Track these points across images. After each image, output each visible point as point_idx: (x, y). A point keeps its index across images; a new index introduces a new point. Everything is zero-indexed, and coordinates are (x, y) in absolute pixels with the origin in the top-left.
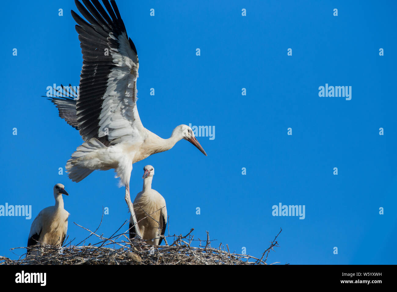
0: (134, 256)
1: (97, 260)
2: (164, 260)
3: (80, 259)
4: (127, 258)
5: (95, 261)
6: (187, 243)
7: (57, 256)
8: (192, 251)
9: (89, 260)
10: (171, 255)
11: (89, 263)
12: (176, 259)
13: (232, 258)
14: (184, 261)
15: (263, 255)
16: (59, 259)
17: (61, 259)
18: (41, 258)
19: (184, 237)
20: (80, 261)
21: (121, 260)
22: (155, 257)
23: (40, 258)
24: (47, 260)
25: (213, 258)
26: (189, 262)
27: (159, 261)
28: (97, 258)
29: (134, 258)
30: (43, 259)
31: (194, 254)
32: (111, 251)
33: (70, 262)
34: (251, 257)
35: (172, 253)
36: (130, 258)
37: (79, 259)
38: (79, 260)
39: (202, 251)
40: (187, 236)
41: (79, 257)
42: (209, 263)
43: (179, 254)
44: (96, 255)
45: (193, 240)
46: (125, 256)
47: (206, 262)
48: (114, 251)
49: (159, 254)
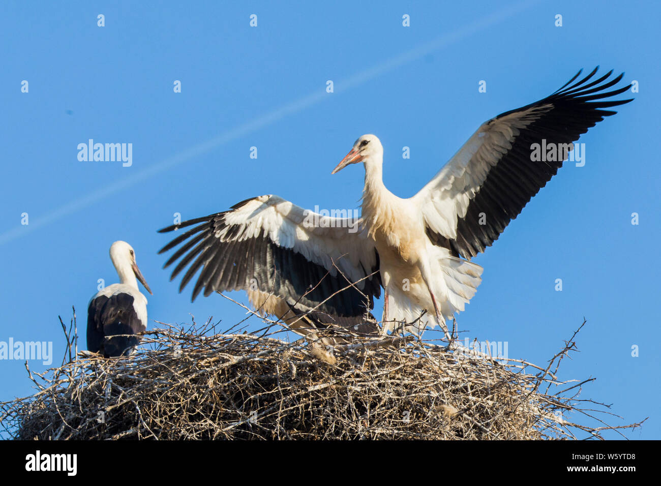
0: (322, 353)
1: (257, 359)
2: (374, 363)
3: (228, 358)
4: (310, 357)
5: (253, 362)
6: (416, 334)
7: (187, 351)
8: (425, 349)
9: (244, 359)
10: (388, 354)
11: (243, 365)
12: (395, 363)
13: (495, 365)
14: (410, 367)
15: (551, 363)
16: (191, 356)
17: (194, 357)
18: (159, 354)
19: (410, 323)
20: (228, 360)
21: (300, 360)
22: (360, 357)
23: (157, 355)
24: (169, 358)
25: (462, 364)
26: (418, 368)
27: (367, 364)
28: (258, 357)
29: (322, 358)
30: (162, 357)
31: (428, 354)
32: (283, 345)
33: (209, 363)
34: (530, 364)
35: (389, 351)
36: (315, 357)
37: (225, 357)
38: (226, 359)
39: (442, 351)
40: (415, 322)
41: (227, 352)
42: (455, 372)
43: (401, 353)
44: (255, 352)
45: (427, 330)
46: (307, 353)
47: (449, 371)
48: (288, 345)
49: (365, 353)
